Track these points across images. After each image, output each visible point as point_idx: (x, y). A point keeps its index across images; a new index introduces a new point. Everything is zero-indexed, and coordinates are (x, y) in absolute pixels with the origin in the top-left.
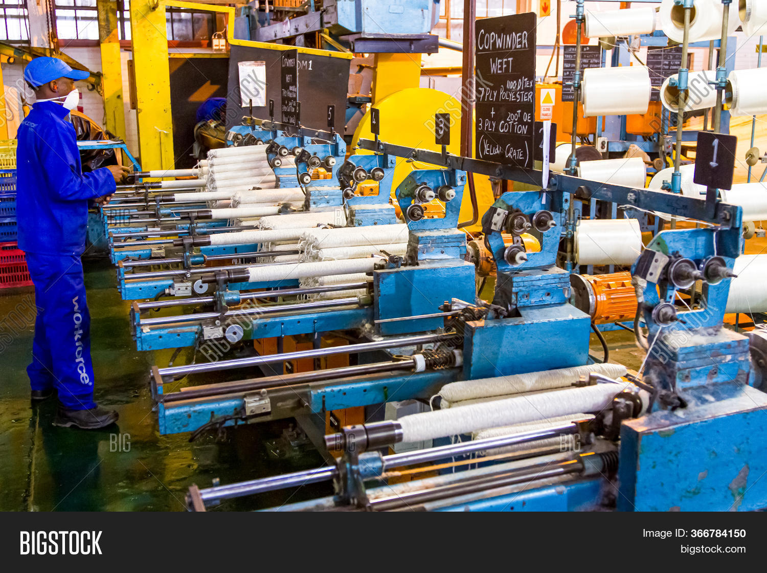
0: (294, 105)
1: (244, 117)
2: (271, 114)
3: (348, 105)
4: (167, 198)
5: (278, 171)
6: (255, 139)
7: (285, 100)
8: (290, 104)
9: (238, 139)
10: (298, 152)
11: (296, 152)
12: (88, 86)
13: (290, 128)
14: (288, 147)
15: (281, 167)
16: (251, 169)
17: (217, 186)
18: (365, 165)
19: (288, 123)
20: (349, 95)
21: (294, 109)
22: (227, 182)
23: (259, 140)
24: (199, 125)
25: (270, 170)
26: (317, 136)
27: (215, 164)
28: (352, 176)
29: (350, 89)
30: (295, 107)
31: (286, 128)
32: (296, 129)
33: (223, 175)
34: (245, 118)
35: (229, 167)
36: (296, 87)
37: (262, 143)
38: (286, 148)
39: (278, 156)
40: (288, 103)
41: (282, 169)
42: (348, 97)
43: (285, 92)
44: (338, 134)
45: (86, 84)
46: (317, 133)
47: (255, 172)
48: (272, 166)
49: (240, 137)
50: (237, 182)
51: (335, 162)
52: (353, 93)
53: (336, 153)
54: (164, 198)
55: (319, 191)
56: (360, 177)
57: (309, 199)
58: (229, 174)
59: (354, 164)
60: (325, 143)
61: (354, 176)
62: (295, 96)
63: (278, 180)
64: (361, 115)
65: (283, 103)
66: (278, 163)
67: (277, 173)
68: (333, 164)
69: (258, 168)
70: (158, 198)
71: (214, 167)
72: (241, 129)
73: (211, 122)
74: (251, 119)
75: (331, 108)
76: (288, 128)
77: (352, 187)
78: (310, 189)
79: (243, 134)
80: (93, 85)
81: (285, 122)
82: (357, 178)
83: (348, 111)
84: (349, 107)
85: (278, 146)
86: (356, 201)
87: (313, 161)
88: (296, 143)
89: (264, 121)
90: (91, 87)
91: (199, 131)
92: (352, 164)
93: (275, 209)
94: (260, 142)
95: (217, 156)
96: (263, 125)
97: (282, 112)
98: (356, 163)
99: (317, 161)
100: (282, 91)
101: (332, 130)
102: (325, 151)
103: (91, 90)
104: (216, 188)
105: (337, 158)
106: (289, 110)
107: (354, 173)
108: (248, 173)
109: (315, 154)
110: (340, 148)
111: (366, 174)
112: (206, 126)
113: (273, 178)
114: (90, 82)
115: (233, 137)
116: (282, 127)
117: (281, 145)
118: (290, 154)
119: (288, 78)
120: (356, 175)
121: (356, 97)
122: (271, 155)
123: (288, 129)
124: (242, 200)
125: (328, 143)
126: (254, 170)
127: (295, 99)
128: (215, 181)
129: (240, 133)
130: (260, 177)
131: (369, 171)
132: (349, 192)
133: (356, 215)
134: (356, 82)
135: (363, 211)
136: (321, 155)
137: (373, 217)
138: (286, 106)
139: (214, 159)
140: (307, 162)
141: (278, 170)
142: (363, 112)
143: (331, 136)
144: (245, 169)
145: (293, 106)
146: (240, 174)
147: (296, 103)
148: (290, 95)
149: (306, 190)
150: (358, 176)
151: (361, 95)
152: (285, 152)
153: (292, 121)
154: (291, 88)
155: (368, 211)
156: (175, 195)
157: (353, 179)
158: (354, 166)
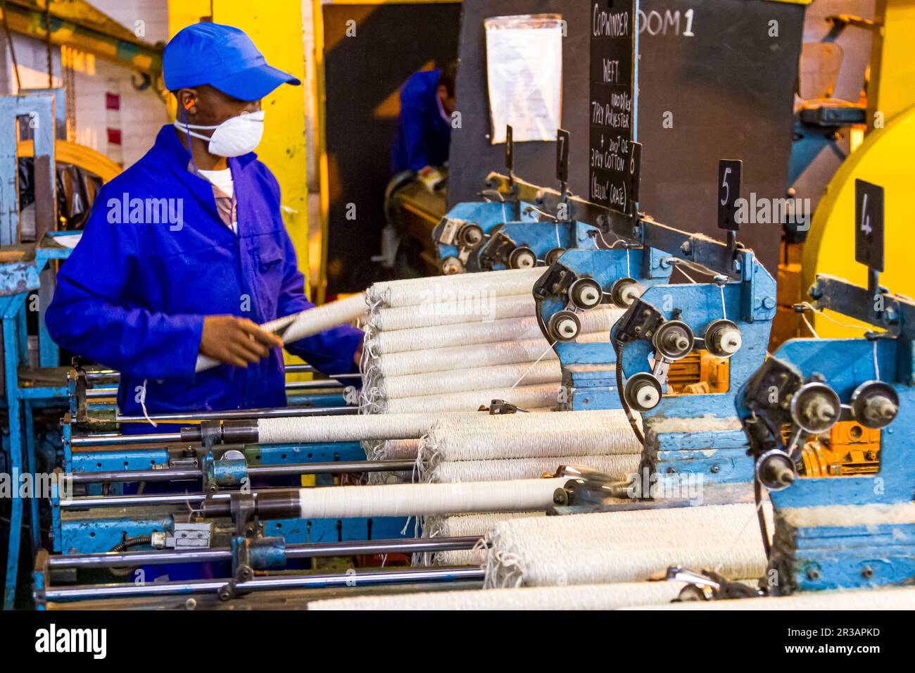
0: (625, 150)
1: (493, 174)
2: (562, 173)
3: (797, 130)
4: (237, 431)
5: (569, 352)
6: (511, 247)
7: (602, 135)
8: (613, 147)
9: (469, 239)
10: (630, 296)
11: (624, 296)
12: (133, 79)
13: (610, 220)
14: (602, 278)
15: (580, 339)
16: (492, 342)
17: (389, 395)
18: (834, 376)
19: (607, 202)
20: (800, 103)
21: (622, 162)
22: (418, 383)
23: (522, 251)
24: (400, 178)
25: (545, 347)
26: (687, 254)
27: (385, 327)
28: (788, 411)
29: (804, 84)
30: (626, 157)
31: (599, 220)
32: (626, 223)
33: (406, 361)
34: (494, 179)
35: (426, 336)
36: (630, 97)
37: (530, 259)
38: (595, 284)
39: (571, 306)
40: (607, 145)
41: (582, 346)
42: (796, 109)
43: (599, 111)
44: (749, 252)
45: (129, 73)
46: (686, 244)
47: (501, 350)
48: (552, 335)
49: (475, 234)
50: (447, 381)
51: (739, 342)
52: (814, 96)
53: (741, 310)
54: (229, 431)
55: (687, 434)
56: (815, 414)
57: (654, 458)
58: (426, 358)
59: (795, 369)
60: (710, 279)
61: (793, 409)
62: (625, 123)
63: (568, 379)
64: (835, 158)
65: (594, 144)
66: (568, 330)
67: (565, 358)
68: (733, 350)
69: (511, 340)
70: (211, 432)
71: (382, 334)
72: (478, 211)
73: (426, 175)
74: (510, 182)
75: (728, 171)
76: (604, 219)
77: (785, 448)
78: (657, 427)
79: (485, 226)
80: (146, 76)
81: (597, 200)
82: (805, 420)
83: (798, 147)
84: (801, 137)
85: (571, 277)
86: (800, 495)
87: (671, 337)
88: (627, 266)
89: (542, 191)
90: (140, 81)
91: (396, 195)
92: (787, 370)
93: (546, 489)
94: (525, 257)
95: (392, 303)
96: (540, 202)
97: (592, 169)
98: (803, 367)
99: (682, 339)
100: (592, 107)
101: (730, 235)
102: (708, 306)
103: (141, 88)
104: (385, 399)
105: (745, 326)
106: (608, 166)
107: (794, 399)
108: (482, 354)
109: (675, 314)
110: (757, 296)
111: (835, 405)
112: (413, 184)
113: (554, 369)
114: (139, 69)
115: (457, 235)
116: (591, 213)
117: (578, 272)
118: (606, 300)
119: (608, 71)
120: (801, 406)
121: (820, 110)
122: (547, 304)
123: (605, 223)
124: (448, 449)
125: (718, 281)
126: (499, 346)
127: (627, 134)
128: (381, 377)
129: (478, 222)
130: (517, 367)
131: (847, 395)
132: (777, 464)
133: (800, 543)
134: (822, 65)
135: (825, 533)
136: (692, 318)
137: (855, 552)
138: (602, 151)
139: (383, 311)
140: (650, 340)
141: (571, 349)
142: (843, 149)
143: (728, 257)
144: (475, 343)
145: (620, 153)
146: (456, 356)
147: (630, 145)
148: (613, 120)
149: (646, 429)
150: (809, 412)
151: (836, 102)
152: (590, 297)
153: (617, 198)
154: (616, 100)
155: (842, 533)
156: (261, 421)
157: (790, 420)
158: (794, 378)
